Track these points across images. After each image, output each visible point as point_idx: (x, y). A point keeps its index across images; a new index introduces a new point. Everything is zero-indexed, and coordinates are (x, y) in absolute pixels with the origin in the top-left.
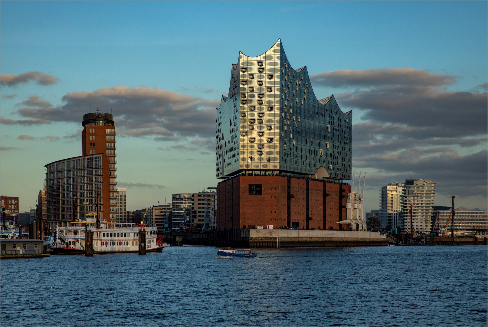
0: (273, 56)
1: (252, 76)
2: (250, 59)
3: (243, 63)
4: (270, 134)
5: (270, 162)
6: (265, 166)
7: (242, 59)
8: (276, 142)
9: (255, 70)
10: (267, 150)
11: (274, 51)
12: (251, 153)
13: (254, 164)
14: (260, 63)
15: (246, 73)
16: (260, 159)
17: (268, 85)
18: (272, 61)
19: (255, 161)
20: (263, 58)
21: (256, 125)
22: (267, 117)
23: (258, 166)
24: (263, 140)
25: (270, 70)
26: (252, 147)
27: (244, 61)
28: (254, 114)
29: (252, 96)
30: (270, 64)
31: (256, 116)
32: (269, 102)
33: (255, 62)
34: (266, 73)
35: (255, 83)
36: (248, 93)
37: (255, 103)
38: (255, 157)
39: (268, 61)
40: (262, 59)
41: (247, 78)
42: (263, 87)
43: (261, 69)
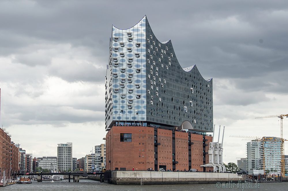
0: (140, 29)
1: (123, 45)
2: (121, 31)
3: (116, 35)
4: (138, 92)
5: (139, 114)
6: (134, 118)
7: (115, 31)
8: (143, 98)
9: (125, 40)
10: (136, 104)
11: (141, 25)
12: (123, 107)
13: (125, 116)
14: (129, 34)
15: (118, 43)
16: (130, 112)
17: (137, 52)
18: (139, 33)
19: (125, 114)
20: (132, 30)
21: (127, 84)
22: (135, 78)
23: (128, 118)
24: (132, 97)
25: (138, 40)
26: (123, 102)
27: (116, 33)
28: (124, 75)
29: (123, 61)
30: (138, 35)
31: (127, 77)
32: (138, 66)
33: (125, 34)
34: (134, 42)
35: (125, 51)
36: (119, 57)
37: (125, 66)
38: (125, 111)
39: (136, 33)
40: (131, 32)
41: (119, 46)
42: (132, 53)
43: (130, 40)
